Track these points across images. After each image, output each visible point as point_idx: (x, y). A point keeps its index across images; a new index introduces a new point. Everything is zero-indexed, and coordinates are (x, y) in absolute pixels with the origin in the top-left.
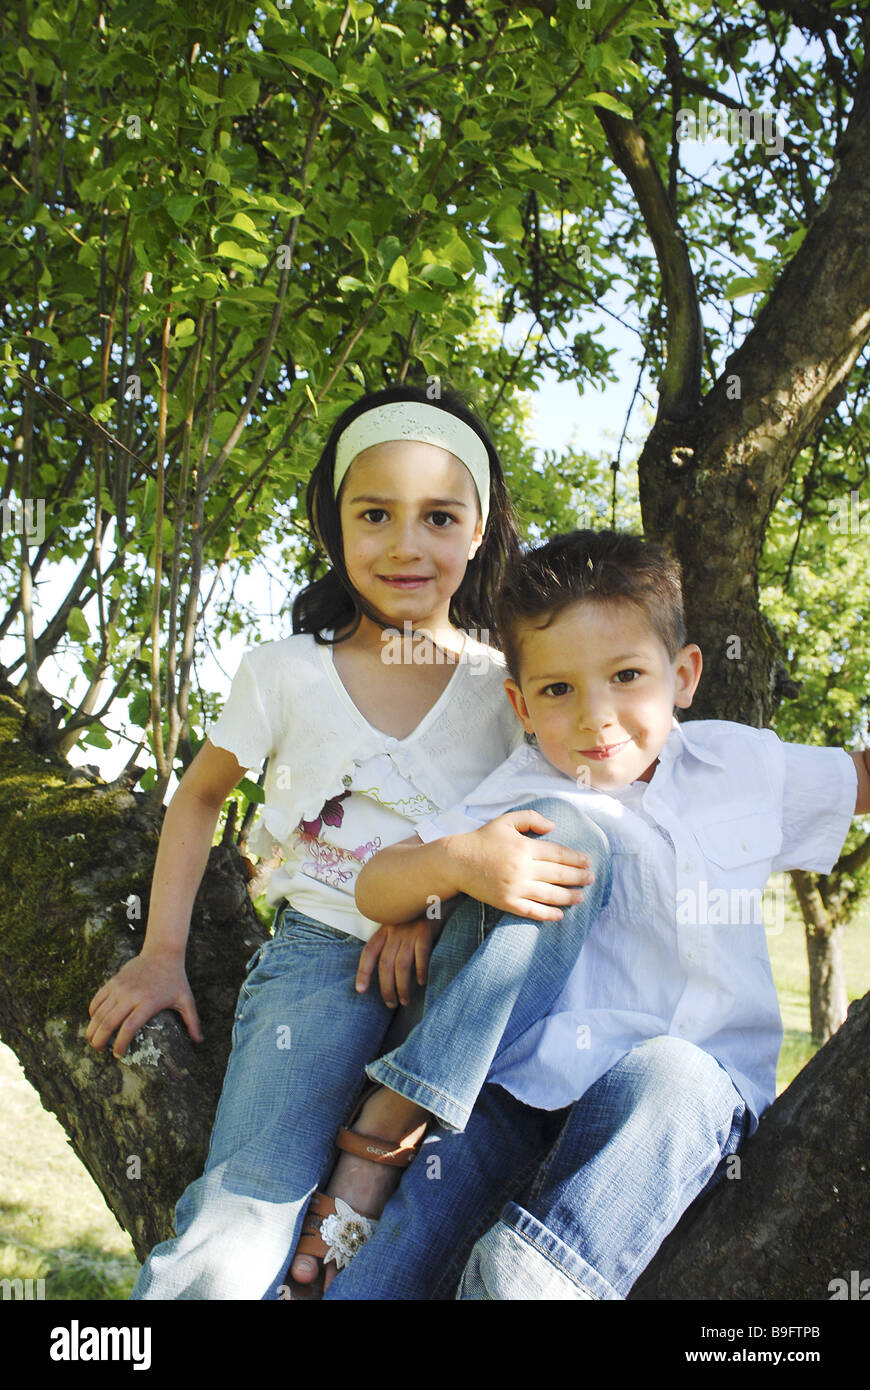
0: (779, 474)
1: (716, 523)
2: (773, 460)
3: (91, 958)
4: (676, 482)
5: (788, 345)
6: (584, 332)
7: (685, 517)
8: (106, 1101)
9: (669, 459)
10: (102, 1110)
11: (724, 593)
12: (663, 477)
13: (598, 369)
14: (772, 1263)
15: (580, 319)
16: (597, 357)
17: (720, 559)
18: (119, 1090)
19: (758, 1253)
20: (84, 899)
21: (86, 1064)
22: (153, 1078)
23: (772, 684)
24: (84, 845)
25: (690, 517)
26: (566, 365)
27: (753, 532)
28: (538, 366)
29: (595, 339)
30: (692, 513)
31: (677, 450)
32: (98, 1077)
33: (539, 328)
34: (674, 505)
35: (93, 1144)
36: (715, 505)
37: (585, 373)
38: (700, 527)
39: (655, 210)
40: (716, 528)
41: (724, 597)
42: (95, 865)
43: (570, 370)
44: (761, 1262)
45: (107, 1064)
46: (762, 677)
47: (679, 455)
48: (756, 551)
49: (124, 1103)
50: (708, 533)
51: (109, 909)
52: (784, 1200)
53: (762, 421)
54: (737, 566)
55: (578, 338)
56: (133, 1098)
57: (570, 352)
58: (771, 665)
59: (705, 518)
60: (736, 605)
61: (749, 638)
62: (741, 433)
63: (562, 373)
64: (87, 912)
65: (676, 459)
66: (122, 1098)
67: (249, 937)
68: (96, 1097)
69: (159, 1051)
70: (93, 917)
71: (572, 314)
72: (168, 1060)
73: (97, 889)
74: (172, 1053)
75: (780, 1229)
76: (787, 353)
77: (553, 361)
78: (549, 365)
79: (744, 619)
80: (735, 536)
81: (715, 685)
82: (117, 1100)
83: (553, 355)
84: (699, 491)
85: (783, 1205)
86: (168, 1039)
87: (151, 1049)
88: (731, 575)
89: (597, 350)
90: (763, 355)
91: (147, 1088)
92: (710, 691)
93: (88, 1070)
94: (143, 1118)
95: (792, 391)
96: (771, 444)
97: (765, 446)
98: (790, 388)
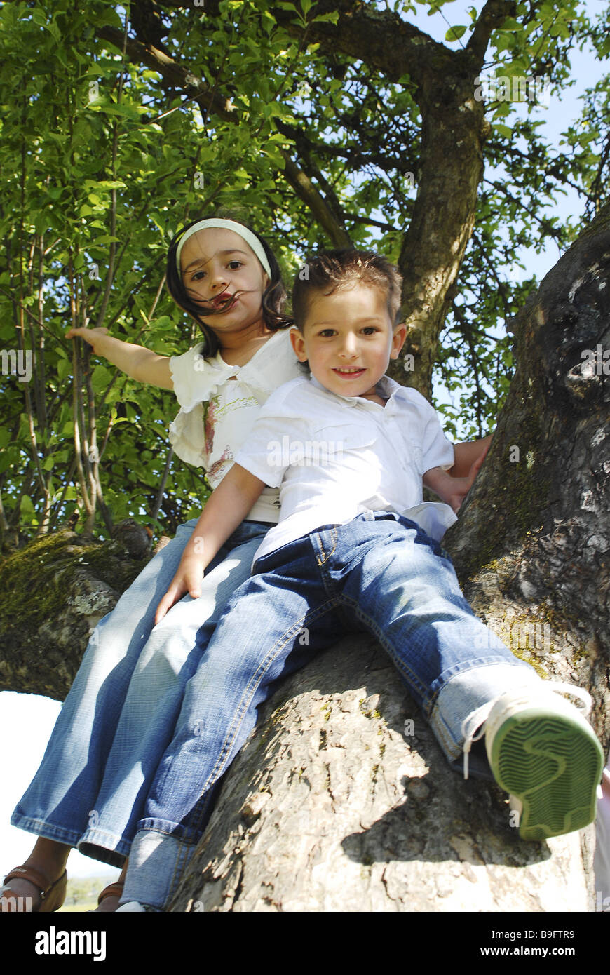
0: (430, 341)
2: (424, 333)
5: (416, 268)
8: (81, 640)
10: (79, 647)
18: (87, 629)
21: (66, 630)
32: (74, 631)
45: (79, 621)
53: (412, 312)
68: (74, 643)
69: (108, 599)
76: (417, 271)
87: (103, 599)
95: (425, 292)
96: (421, 324)
97: (417, 325)
98: (423, 290)
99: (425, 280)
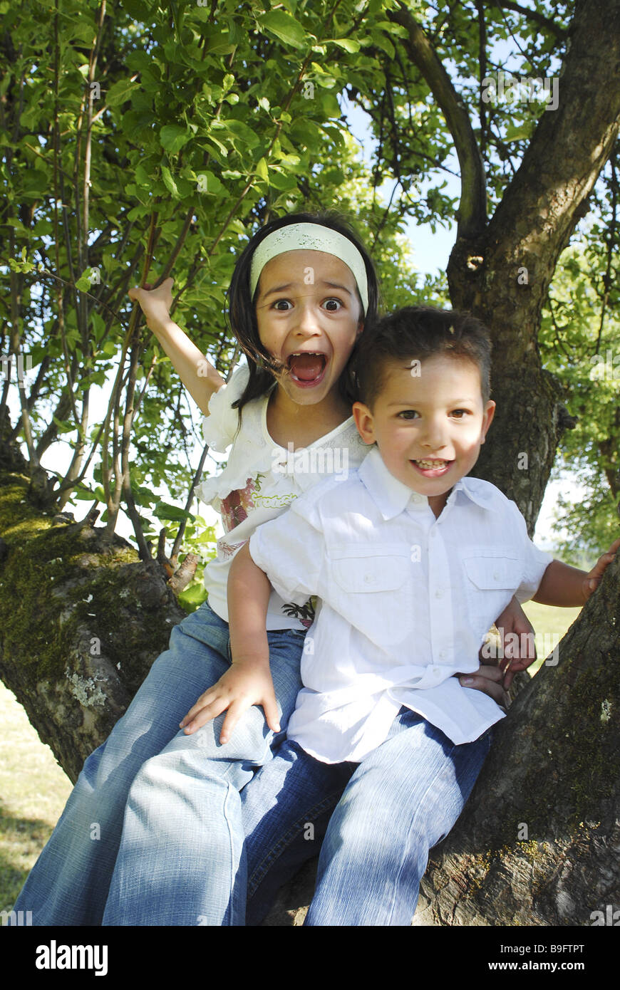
0: (547, 269)
1: (503, 308)
2: (540, 259)
3: (63, 639)
4: (474, 282)
5: (543, 175)
6: (434, 188)
7: (481, 306)
8: (74, 732)
9: (466, 266)
10: (72, 738)
11: (514, 357)
12: (463, 279)
13: (446, 214)
14: (508, 805)
15: (430, 179)
16: (444, 205)
17: (508, 333)
18: (82, 724)
19: (499, 799)
20: (60, 600)
21: (61, 708)
22: (102, 713)
23: (555, 420)
24: (61, 565)
25: (484, 305)
26: (422, 212)
27: (531, 312)
28: (402, 215)
29: (442, 192)
30: (486, 303)
31: (471, 259)
32: (69, 716)
33: (400, 188)
34: (473, 297)
35: (71, 762)
36: (501, 295)
37: (435, 217)
38: (492, 311)
39: (441, 89)
40: (504, 312)
41: (514, 361)
42: (68, 578)
43: (425, 216)
44: (501, 805)
45: (74, 707)
46: (546, 414)
47: (473, 262)
48: (535, 325)
49: (85, 732)
50: (499, 315)
51: (75, 605)
52: (516, 762)
53: (529, 232)
54: (522, 338)
55: (430, 192)
56: (90, 728)
57: (425, 203)
58: (553, 406)
59: (495, 305)
60: (523, 365)
61: (534, 388)
62: (516, 242)
63: (420, 219)
64: (61, 608)
65: (471, 266)
66: (84, 729)
67: (169, 616)
68: (69, 730)
69: (105, 695)
70: (64, 611)
71: (423, 176)
72: (111, 701)
73: (68, 593)
74: (114, 696)
75: (514, 782)
76: (543, 181)
77: (412, 210)
78: (410, 214)
79: (530, 374)
80: (518, 316)
81: (511, 423)
82: (81, 730)
83: (411, 206)
84: (489, 286)
85: (515, 766)
86: (111, 687)
87: (100, 694)
88: (517, 345)
89: (444, 199)
90: (526, 185)
91: (98, 720)
92: (507, 428)
93: (62, 713)
94: (96, 740)
95: (549, 208)
96: (538, 247)
97: (533, 248)
98: (548, 206)
99: (552, 194)
